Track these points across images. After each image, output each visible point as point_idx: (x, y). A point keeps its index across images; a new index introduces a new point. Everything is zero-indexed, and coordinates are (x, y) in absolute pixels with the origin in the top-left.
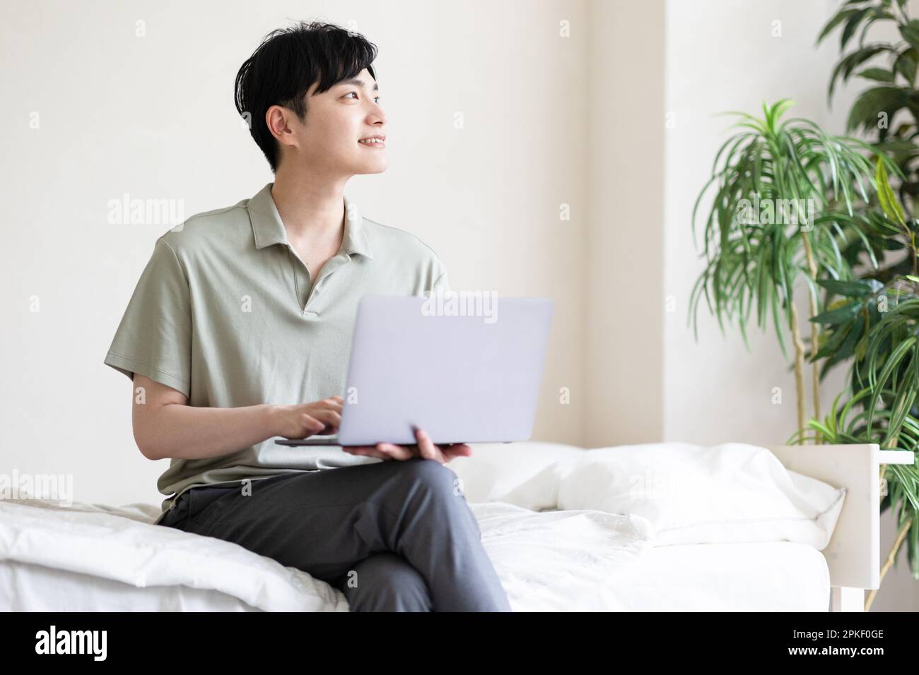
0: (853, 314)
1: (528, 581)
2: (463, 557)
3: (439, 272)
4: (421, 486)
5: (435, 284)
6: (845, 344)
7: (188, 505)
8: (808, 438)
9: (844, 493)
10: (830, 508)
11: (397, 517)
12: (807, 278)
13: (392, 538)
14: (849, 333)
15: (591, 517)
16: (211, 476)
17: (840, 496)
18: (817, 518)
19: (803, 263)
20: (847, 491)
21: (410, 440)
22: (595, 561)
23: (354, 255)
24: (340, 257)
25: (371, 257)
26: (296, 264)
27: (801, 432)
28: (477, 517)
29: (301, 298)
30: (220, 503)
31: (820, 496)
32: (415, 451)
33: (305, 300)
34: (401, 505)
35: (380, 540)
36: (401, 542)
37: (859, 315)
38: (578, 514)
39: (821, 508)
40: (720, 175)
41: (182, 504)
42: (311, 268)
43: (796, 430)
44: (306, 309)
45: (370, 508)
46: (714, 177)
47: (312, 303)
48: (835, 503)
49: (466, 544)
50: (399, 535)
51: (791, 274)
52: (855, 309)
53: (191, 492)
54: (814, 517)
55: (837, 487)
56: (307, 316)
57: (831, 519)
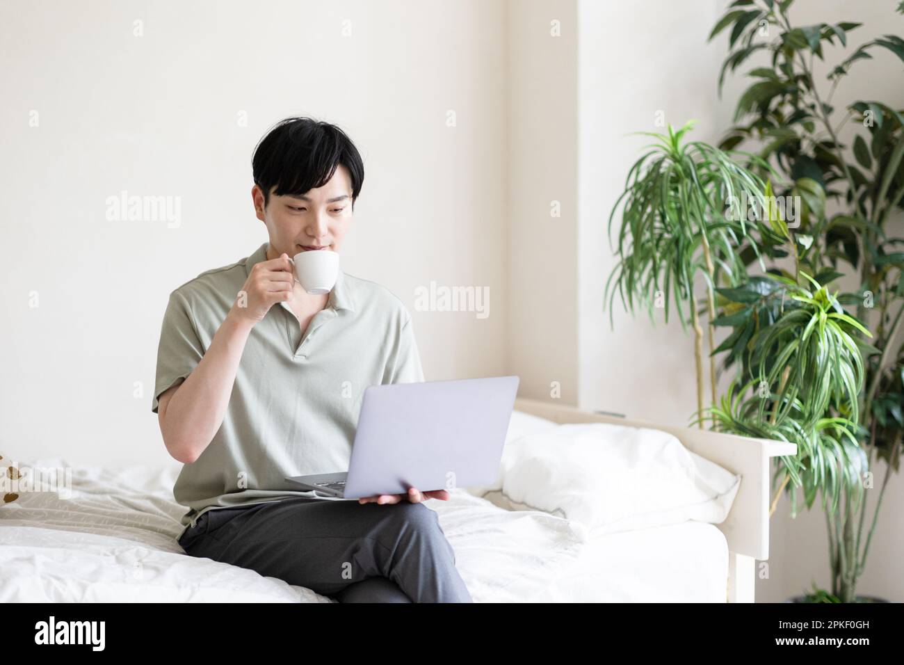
0: (746, 317)
1: (489, 584)
2: (444, 584)
3: (406, 319)
4: (409, 526)
5: (403, 329)
6: (739, 342)
7: (207, 524)
8: (707, 419)
9: (740, 479)
10: (728, 491)
11: (390, 551)
12: (706, 275)
13: (386, 568)
14: (742, 333)
15: (535, 518)
16: (224, 500)
17: (736, 482)
18: (716, 498)
19: (701, 261)
20: (742, 477)
21: (401, 490)
22: (543, 563)
23: (339, 310)
24: (328, 311)
25: (353, 310)
26: (288, 316)
27: (700, 413)
28: (454, 548)
29: (293, 346)
30: (234, 523)
31: (721, 480)
32: (405, 499)
33: (297, 345)
34: (394, 542)
35: (376, 568)
36: (394, 572)
37: (751, 317)
38: (525, 515)
39: (721, 491)
40: (631, 188)
41: (202, 523)
42: (301, 319)
43: (696, 409)
44: (298, 353)
45: (368, 542)
46: (626, 191)
47: (302, 349)
48: (732, 487)
49: (446, 574)
50: (392, 567)
51: (691, 269)
52: (748, 313)
53: (210, 513)
54: (715, 496)
55: (735, 474)
56: (297, 359)
57: (729, 500)
